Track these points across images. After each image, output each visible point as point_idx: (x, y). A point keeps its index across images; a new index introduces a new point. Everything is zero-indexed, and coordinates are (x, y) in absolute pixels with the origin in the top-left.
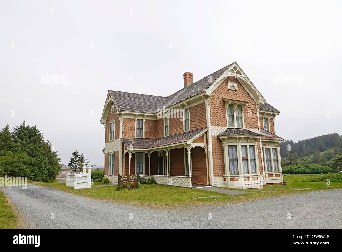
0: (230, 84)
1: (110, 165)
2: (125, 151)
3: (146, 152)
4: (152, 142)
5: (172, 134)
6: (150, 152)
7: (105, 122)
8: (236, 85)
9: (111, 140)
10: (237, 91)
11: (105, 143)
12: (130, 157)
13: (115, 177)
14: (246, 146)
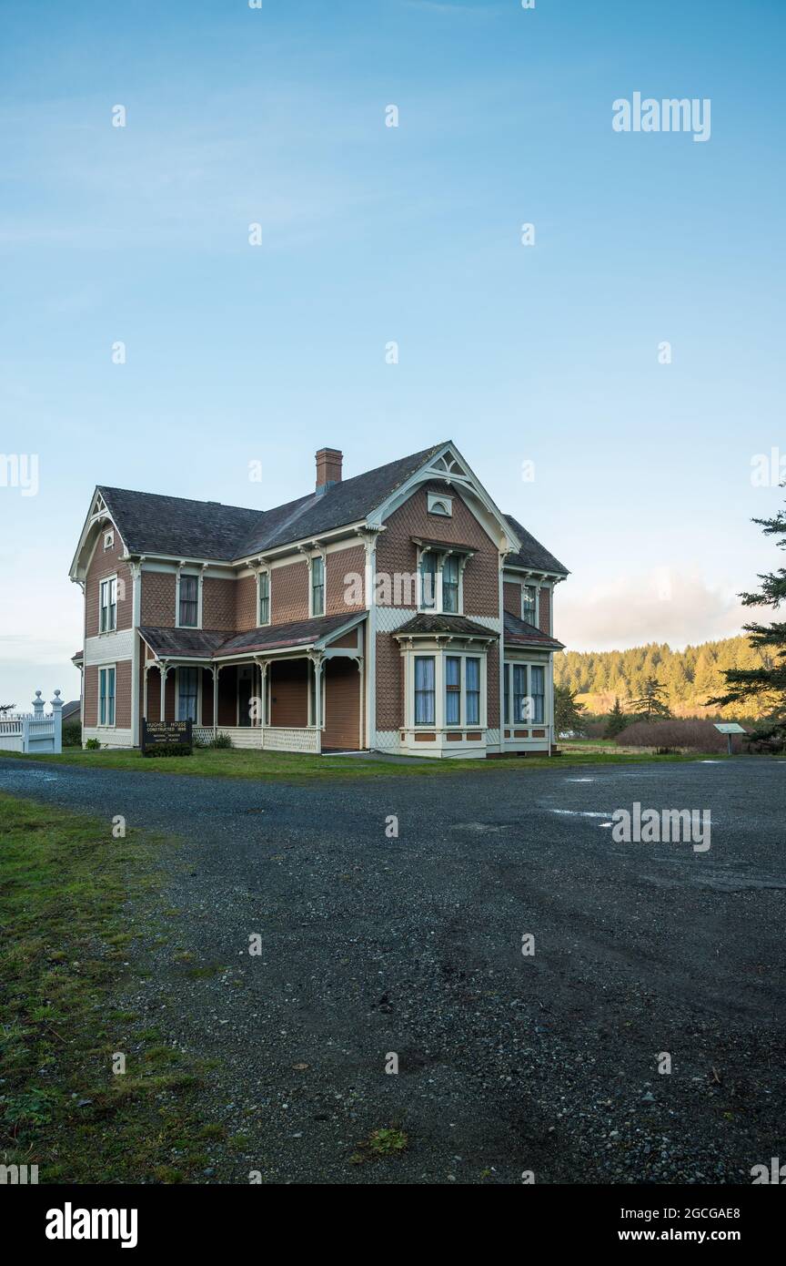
0: (432, 500)
1: (103, 698)
2: (149, 663)
3: (206, 667)
4: (222, 641)
5: (278, 622)
6: (217, 667)
7: (84, 574)
8: (448, 504)
9: (103, 629)
10: (450, 517)
11: (86, 637)
12: (163, 678)
13: (117, 730)
14: (458, 659)
